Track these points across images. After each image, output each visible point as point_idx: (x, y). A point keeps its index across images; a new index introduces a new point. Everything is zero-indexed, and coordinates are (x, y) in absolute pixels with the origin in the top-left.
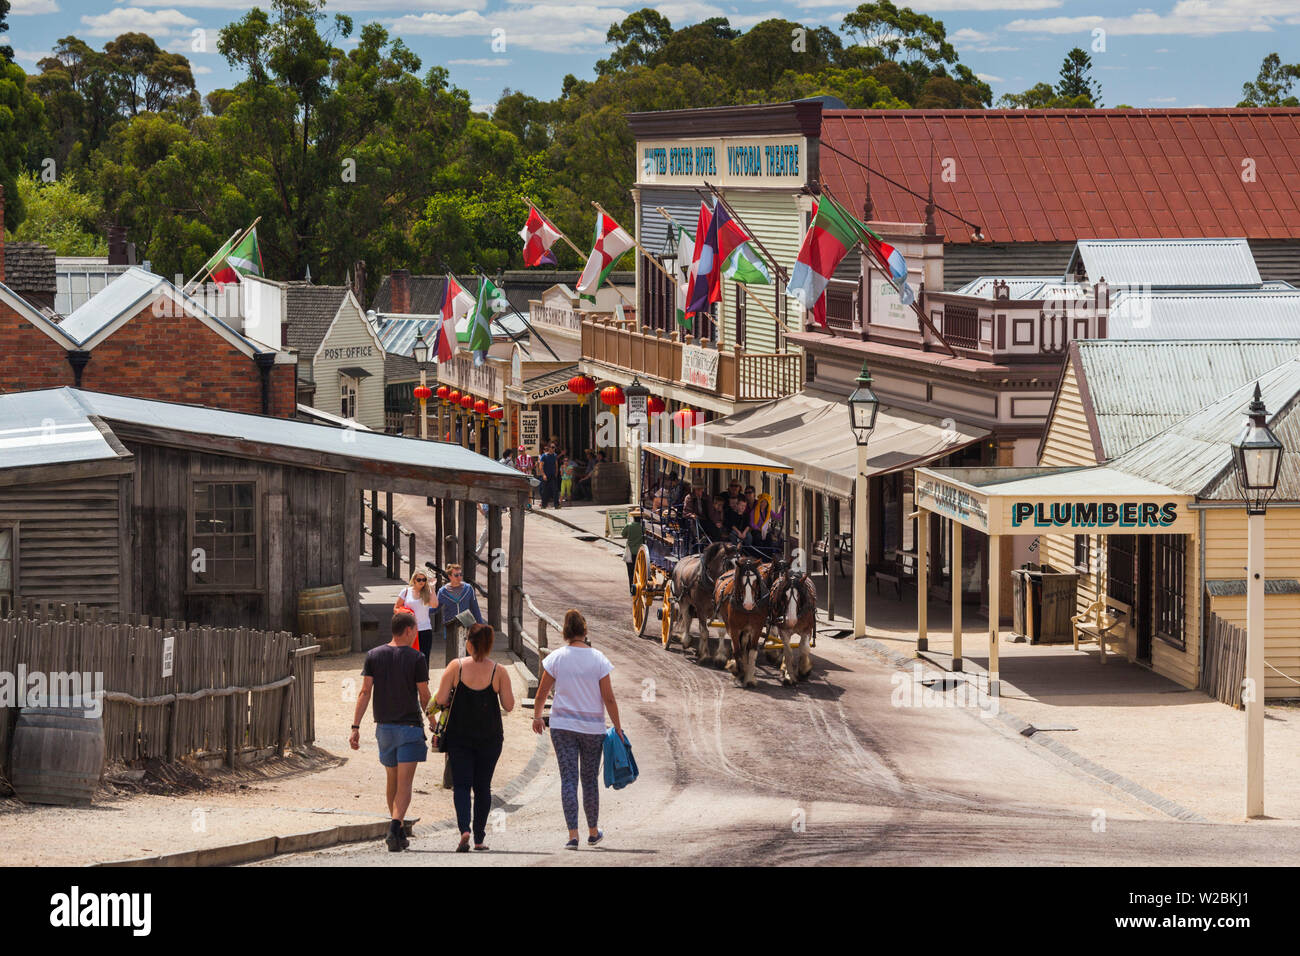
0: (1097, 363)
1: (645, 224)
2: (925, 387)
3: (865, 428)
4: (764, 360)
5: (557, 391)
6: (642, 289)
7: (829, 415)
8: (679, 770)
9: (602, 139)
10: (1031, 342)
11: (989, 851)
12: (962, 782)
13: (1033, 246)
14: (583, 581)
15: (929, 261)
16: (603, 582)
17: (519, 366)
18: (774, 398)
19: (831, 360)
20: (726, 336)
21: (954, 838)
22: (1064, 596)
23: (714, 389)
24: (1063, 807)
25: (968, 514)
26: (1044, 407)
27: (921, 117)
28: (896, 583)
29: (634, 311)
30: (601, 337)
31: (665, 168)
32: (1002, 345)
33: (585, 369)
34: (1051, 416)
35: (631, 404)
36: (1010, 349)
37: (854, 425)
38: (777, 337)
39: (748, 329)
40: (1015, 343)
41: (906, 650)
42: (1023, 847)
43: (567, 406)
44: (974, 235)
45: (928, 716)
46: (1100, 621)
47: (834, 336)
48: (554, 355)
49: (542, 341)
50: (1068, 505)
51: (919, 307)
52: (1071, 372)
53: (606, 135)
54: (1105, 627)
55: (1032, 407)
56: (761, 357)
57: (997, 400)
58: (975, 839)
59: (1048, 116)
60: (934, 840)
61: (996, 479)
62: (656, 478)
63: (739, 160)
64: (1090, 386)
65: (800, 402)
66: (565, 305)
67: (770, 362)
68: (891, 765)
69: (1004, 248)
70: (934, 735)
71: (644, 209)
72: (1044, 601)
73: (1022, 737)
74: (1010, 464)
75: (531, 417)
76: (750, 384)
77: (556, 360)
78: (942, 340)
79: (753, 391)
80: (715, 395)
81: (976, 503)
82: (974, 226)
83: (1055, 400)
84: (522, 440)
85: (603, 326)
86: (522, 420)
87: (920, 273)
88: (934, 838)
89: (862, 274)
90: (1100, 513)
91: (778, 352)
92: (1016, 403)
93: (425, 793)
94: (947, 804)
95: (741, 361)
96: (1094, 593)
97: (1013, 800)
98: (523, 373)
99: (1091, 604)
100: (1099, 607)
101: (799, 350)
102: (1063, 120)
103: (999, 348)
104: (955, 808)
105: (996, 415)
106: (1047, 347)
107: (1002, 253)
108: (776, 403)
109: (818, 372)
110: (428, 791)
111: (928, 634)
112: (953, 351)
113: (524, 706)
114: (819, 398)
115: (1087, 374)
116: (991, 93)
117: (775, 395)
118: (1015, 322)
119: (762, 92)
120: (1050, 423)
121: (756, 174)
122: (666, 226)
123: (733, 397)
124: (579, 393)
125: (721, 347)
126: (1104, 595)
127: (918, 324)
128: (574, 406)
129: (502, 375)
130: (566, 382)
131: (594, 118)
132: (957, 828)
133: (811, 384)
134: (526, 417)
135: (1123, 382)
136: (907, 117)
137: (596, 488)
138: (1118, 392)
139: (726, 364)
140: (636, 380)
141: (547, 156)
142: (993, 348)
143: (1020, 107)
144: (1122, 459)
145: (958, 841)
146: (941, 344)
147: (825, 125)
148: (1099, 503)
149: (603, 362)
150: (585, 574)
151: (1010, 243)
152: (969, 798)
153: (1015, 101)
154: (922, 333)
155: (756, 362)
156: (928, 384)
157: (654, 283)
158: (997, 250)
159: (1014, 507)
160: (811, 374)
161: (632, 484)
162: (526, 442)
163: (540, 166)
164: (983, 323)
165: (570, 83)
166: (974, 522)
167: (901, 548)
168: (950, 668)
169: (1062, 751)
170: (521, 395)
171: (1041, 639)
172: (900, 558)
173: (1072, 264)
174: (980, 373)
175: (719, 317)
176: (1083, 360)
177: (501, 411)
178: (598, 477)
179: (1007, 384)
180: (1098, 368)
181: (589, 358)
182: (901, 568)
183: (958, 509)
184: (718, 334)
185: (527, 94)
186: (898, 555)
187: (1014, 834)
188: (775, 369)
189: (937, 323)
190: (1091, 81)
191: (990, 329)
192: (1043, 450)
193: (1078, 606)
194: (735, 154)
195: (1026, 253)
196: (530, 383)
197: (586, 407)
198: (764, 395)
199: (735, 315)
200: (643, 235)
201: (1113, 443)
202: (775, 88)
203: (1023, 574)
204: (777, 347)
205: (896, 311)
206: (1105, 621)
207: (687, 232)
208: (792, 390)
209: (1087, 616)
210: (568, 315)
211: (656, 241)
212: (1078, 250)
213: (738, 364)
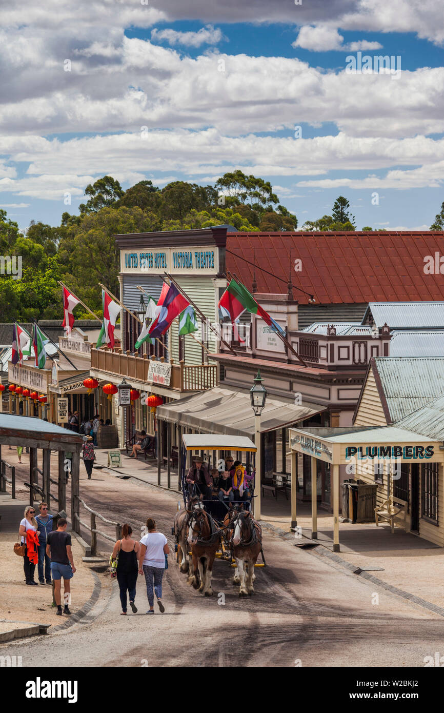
0: (385, 370)
1: (126, 295)
2: (289, 383)
3: (260, 406)
4: (197, 369)
5: (77, 387)
6: (124, 331)
7: (234, 399)
8: (176, 595)
9: (89, 247)
10: (348, 359)
11: (361, 638)
12: (330, 600)
13: (342, 305)
14: (100, 491)
15: (290, 315)
16: (111, 492)
17: (56, 373)
18: (202, 390)
19: (234, 369)
20: (173, 356)
21: (342, 632)
22: (370, 497)
23: (168, 385)
24: (387, 613)
25: (320, 453)
26: (357, 394)
27: (279, 236)
28: (273, 491)
29: (119, 342)
30: (103, 357)
31: (137, 264)
32: (332, 361)
33: (92, 374)
34: (360, 399)
35: (121, 394)
36: (337, 362)
37: (253, 405)
38: (203, 356)
39: (186, 352)
40: (340, 359)
41: (284, 528)
42: (378, 636)
43: (81, 395)
44: (310, 300)
45: (304, 564)
46: (389, 511)
47: (236, 355)
48: (75, 367)
49: (67, 359)
50: (376, 448)
51: (285, 339)
52: (371, 374)
53: (91, 246)
54: (393, 514)
55: (349, 394)
56: (195, 367)
57: (330, 390)
58: (352, 632)
59: (348, 235)
60: (331, 633)
61: (333, 433)
62: (134, 434)
63: (180, 260)
64: (382, 382)
65: (217, 392)
66: (80, 339)
67: (200, 370)
68: (290, 592)
69: (326, 307)
70: (309, 574)
71: (125, 287)
72: (359, 500)
73: (354, 575)
74: (337, 425)
75: (63, 401)
76: (189, 382)
77: (75, 370)
78: (298, 357)
79: (191, 386)
80: (170, 388)
81: (325, 447)
82: (310, 295)
83: (363, 390)
84: (59, 414)
85: (104, 351)
86: (58, 402)
87: (285, 321)
88: (330, 632)
89: (252, 321)
90: (393, 452)
91: (203, 365)
92: (340, 391)
93: (43, 610)
94: (325, 612)
95: (184, 370)
96: (386, 495)
97: (360, 610)
98: (59, 377)
99: (385, 501)
100: (389, 503)
101: (216, 363)
102: (355, 237)
103: (331, 362)
104: (331, 614)
105: (329, 399)
106: (357, 361)
107: (325, 310)
108: (204, 392)
109: (227, 376)
110: (45, 609)
111: (297, 518)
112: (304, 363)
113: (84, 561)
114: (228, 389)
115: (381, 375)
116: (297, 220)
117: (203, 388)
118: (339, 347)
119: (178, 221)
120: (360, 402)
121: (190, 267)
122: (140, 296)
123: (180, 389)
124: (89, 388)
125: (172, 362)
126: (392, 496)
127: (284, 349)
128: (85, 394)
129: (46, 378)
130: (82, 382)
131: (85, 236)
132: (341, 626)
133: (222, 382)
134: (61, 401)
135: (400, 380)
136: (271, 236)
137: (100, 440)
138: (397, 385)
139: (175, 371)
140: (124, 380)
141: (59, 257)
142: (327, 362)
143: (315, 229)
144: (401, 422)
145: (344, 633)
146: (298, 360)
147: (229, 240)
148: (392, 446)
149: (104, 371)
150: (101, 488)
151: (330, 304)
152: (335, 609)
153: (313, 225)
154: (287, 354)
155: (192, 370)
156: (290, 381)
157: (131, 327)
158: (323, 308)
159: (347, 449)
160: (222, 376)
161: (120, 438)
162: (61, 415)
163: (55, 263)
164: (321, 348)
165: (66, 217)
166: (324, 458)
167: (275, 471)
168: (311, 537)
169: (378, 582)
170: (57, 389)
171: (357, 520)
172: (275, 477)
173: (366, 316)
174: (321, 375)
175: (169, 345)
176: (378, 368)
177: (46, 398)
178: (100, 434)
179: (335, 381)
180: (386, 372)
181: (96, 368)
182: (275, 482)
183: (314, 451)
184: (169, 355)
185: (44, 223)
186: (274, 475)
187: (372, 629)
188: (203, 374)
189: (295, 347)
190: (349, 214)
191: (325, 352)
192: (356, 416)
193: (377, 502)
194: (177, 257)
195: (338, 309)
196: (62, 382)
197: (92, 395)
198: (197, 388)
199: (178, 344)
200: (124, 300)
201: (395, 413)
202: (186, 219)
203: (347, 485)
204: (203, 362)
205: (271, 342)
206: (393, 510)
207: (153, 299)
208: (212, 385)
209: (383, 507)
210: (81, 345)
211: (132, 304)
212: (369, 308)
213: (183, 372)
